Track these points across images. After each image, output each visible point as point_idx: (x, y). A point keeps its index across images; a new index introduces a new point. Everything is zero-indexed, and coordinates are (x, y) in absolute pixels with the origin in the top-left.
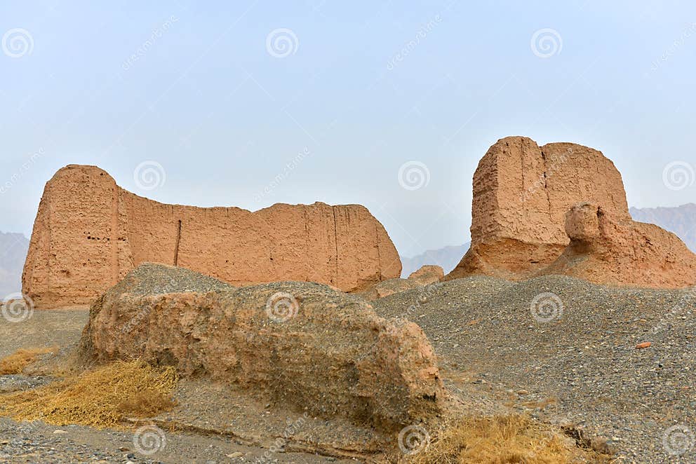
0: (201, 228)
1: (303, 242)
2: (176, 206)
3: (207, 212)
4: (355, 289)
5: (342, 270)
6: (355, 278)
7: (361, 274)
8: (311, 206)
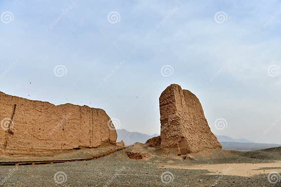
0: (28, 110)
1: (79, 122)
2: (15, 97)
3: (32, 102)
4: (99, 146)
5: (95, 136)
6: (100, 140)
7: (102, 138)
8: (83, 106)
